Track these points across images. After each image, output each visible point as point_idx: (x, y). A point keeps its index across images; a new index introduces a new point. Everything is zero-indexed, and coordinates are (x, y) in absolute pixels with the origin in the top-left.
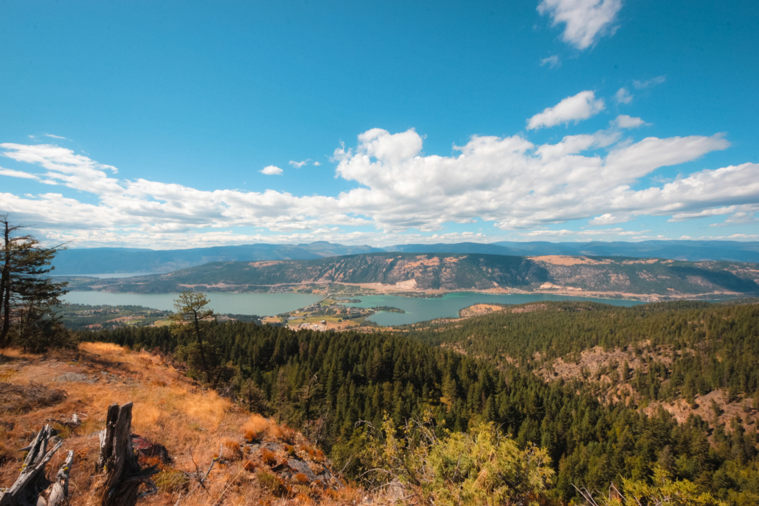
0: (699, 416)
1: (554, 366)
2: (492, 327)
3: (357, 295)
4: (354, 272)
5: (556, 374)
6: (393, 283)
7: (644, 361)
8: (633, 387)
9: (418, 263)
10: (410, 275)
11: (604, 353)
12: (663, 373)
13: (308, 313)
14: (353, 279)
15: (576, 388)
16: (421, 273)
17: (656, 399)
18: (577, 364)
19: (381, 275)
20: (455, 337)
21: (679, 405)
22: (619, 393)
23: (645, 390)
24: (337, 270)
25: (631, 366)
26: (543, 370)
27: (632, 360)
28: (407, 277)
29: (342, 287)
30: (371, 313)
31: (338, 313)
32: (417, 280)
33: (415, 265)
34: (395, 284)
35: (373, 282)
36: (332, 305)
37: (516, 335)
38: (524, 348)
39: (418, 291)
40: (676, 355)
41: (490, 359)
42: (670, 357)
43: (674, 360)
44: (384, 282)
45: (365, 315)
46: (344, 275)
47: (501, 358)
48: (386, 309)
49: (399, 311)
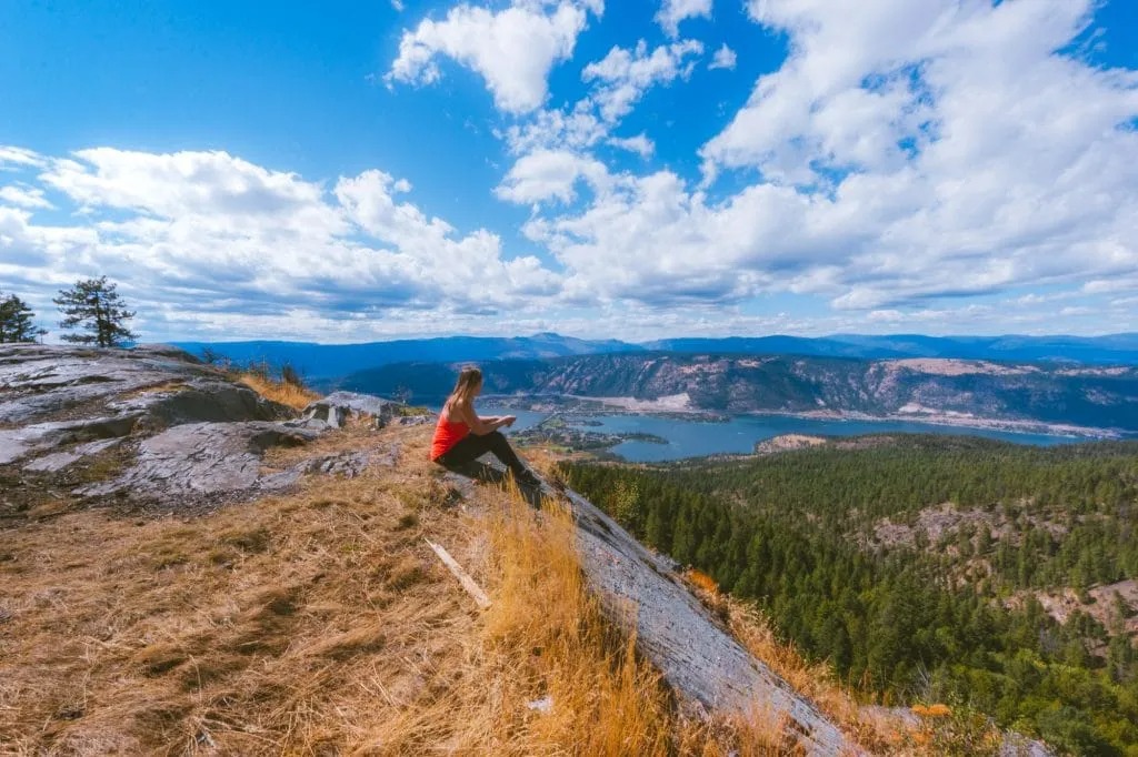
0: (1089, 615)
1: (876, 528)
2: (795, 468)
3: (596, 415)
4: (594, 380)
5: (877, 541)
6: (652, 398)
7: (1018, 527)
8: (992, 565)
9: (694, 369)
10: (680, 386)
11: (955, 513)
12: (1047, 548)
13: (524, 438)
14: (592, 390)
15: (903, 561)
16: (698, 384)
17: (1028, 585)
18: (911, 527)
19: (634, 386)
20: (734, 480)
21: (1062, 596)
22: (969, 572)
23: (1011, 570)
24: (568, 377)
25: (994, 534)
26: (860, 534)
27: (1000, 526)
28: (675, 390)
29: (575, 402)
30: (615, 442)
31: (568, 440)
32: (692, 393)
33: (688, 370)
34: (656, 400)
35: (622, 396)
36: (559, 428)
37: (826, 481)
38: (837, 501)
39: (692, 411)
40: (1075, 521)
41: (781, 515)
42: (1064, 524)
43: (1071, 530)
44: (639, 396)
45: (606, 445)
46: (578, 384)
47: (799, 514)
48: (639, 436)
49: (660, 441)
